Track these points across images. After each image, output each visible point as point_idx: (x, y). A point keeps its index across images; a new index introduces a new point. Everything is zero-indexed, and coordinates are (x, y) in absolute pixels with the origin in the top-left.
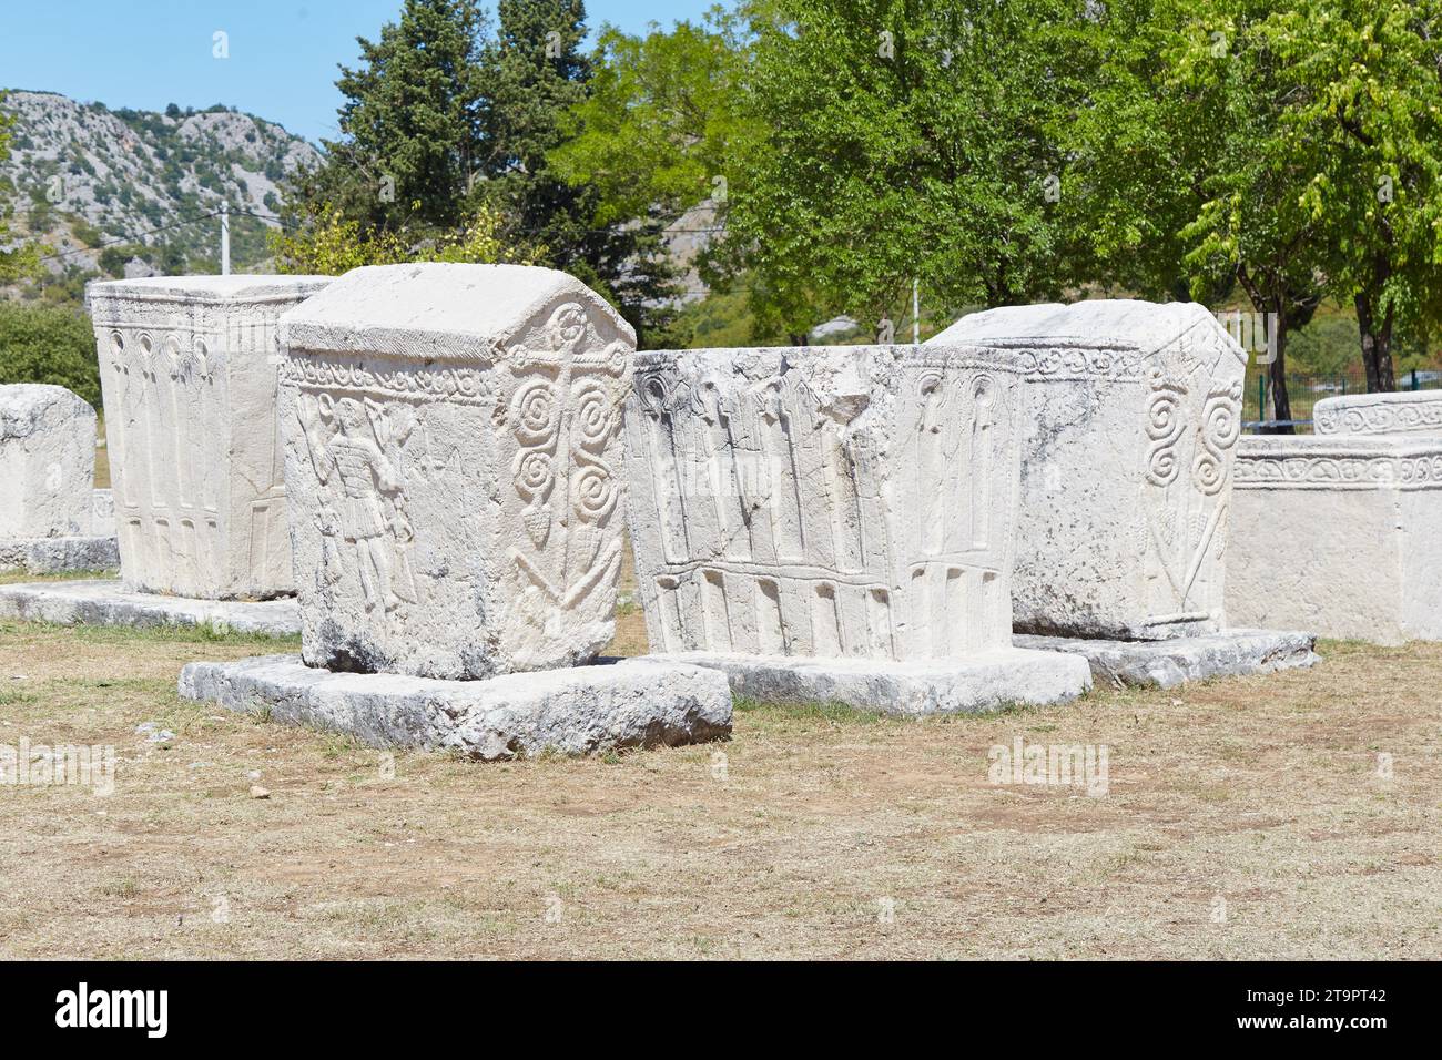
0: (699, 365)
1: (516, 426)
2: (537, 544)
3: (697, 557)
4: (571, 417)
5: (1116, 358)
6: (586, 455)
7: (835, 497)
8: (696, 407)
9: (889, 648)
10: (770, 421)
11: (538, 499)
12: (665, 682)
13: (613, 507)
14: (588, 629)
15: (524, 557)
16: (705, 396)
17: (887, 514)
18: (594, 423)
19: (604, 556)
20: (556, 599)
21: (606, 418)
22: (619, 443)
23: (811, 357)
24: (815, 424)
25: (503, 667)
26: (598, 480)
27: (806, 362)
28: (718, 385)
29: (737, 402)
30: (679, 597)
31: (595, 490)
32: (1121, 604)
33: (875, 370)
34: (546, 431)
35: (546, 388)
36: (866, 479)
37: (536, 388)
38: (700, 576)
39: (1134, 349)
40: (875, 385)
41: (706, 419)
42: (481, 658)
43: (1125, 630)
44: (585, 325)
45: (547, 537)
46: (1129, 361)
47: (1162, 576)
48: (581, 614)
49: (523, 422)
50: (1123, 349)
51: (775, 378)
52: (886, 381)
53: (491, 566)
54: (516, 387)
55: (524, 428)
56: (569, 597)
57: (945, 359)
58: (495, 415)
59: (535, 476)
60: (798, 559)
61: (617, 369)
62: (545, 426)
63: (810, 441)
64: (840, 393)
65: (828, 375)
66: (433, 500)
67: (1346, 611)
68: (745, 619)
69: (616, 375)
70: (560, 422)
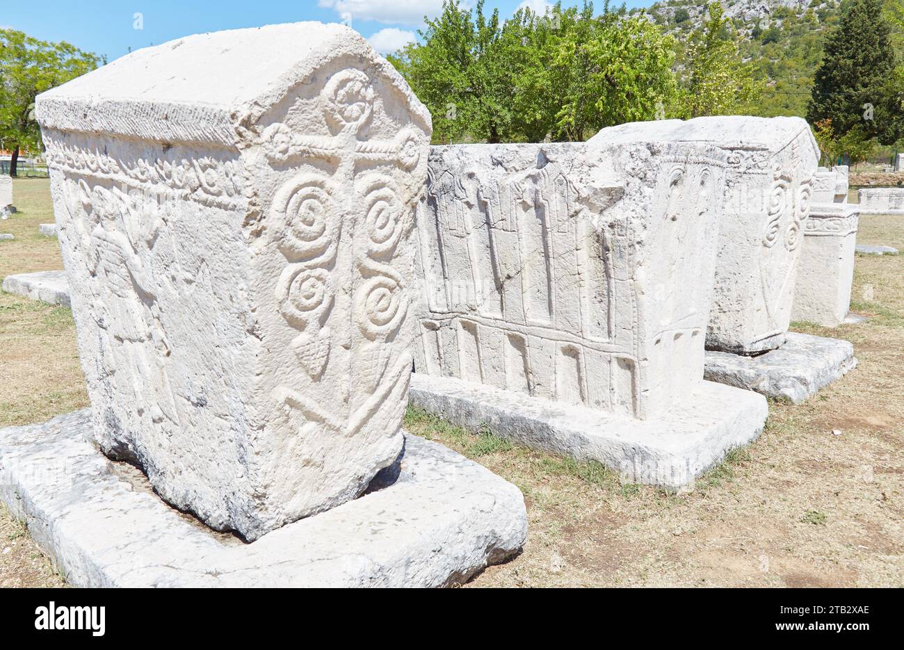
0: (462, 158)
1: (279, 238)
2: (313, 377)
3: (454, 310)
4: (355, 221)
5: (747, 156)
6: (372, 265)
7: (586, 276)
8: (459, 193)
9: (630, 406)
10: (526, 207)
11: (313, 324)
12: (464, 527)
13: (403, 319)
14: (375, 450)
15: (296, 396)
16: (466, 183)
17: (640, 296)
18: (382, 228)
19: (392, 372)
20: (338, 430)
21: (396, 220)
22: (410, 247)
23: (571, 153)
24: (572, 212)
25: (272, 522)
26: (386, 290)
27: (566, 157)
28: (478, 175)
29: (497, 190)
30: (440, 337)
31: (383, 303)
32: (738, 329)
33: (632, 165)
34: (321, 241)
35: (321, 185)
36: (620, 263)
37: (306, 185)
38: (457, 323)
39: (763, 150)
40: (630, 179)
41: (468, 203)
42: (246, 513)
43: (740, 346)
44: (371, 103)
45: (324, 368)
46: (757, 158)
47: (764, 309)
48: (366, 436)
49: (289, 232)
50: (753, 149)
51: (532, 170)
52: (642, 175)
53: (252, 412)
54: (277, 183)
55: (291, 240)
56: (352, 424)
57: (687, 156)
58: (246, 225)
59: (308, 298)
60: (546, 322)
61: (409, 161)
62: (321, 234)
63: (565, 227)
64: (598, 185)
65: (586, 168)
66: (186, 318)
67: (800, 304)
68: (495, 362)
69: (409, 169)
70: (340, 228)
